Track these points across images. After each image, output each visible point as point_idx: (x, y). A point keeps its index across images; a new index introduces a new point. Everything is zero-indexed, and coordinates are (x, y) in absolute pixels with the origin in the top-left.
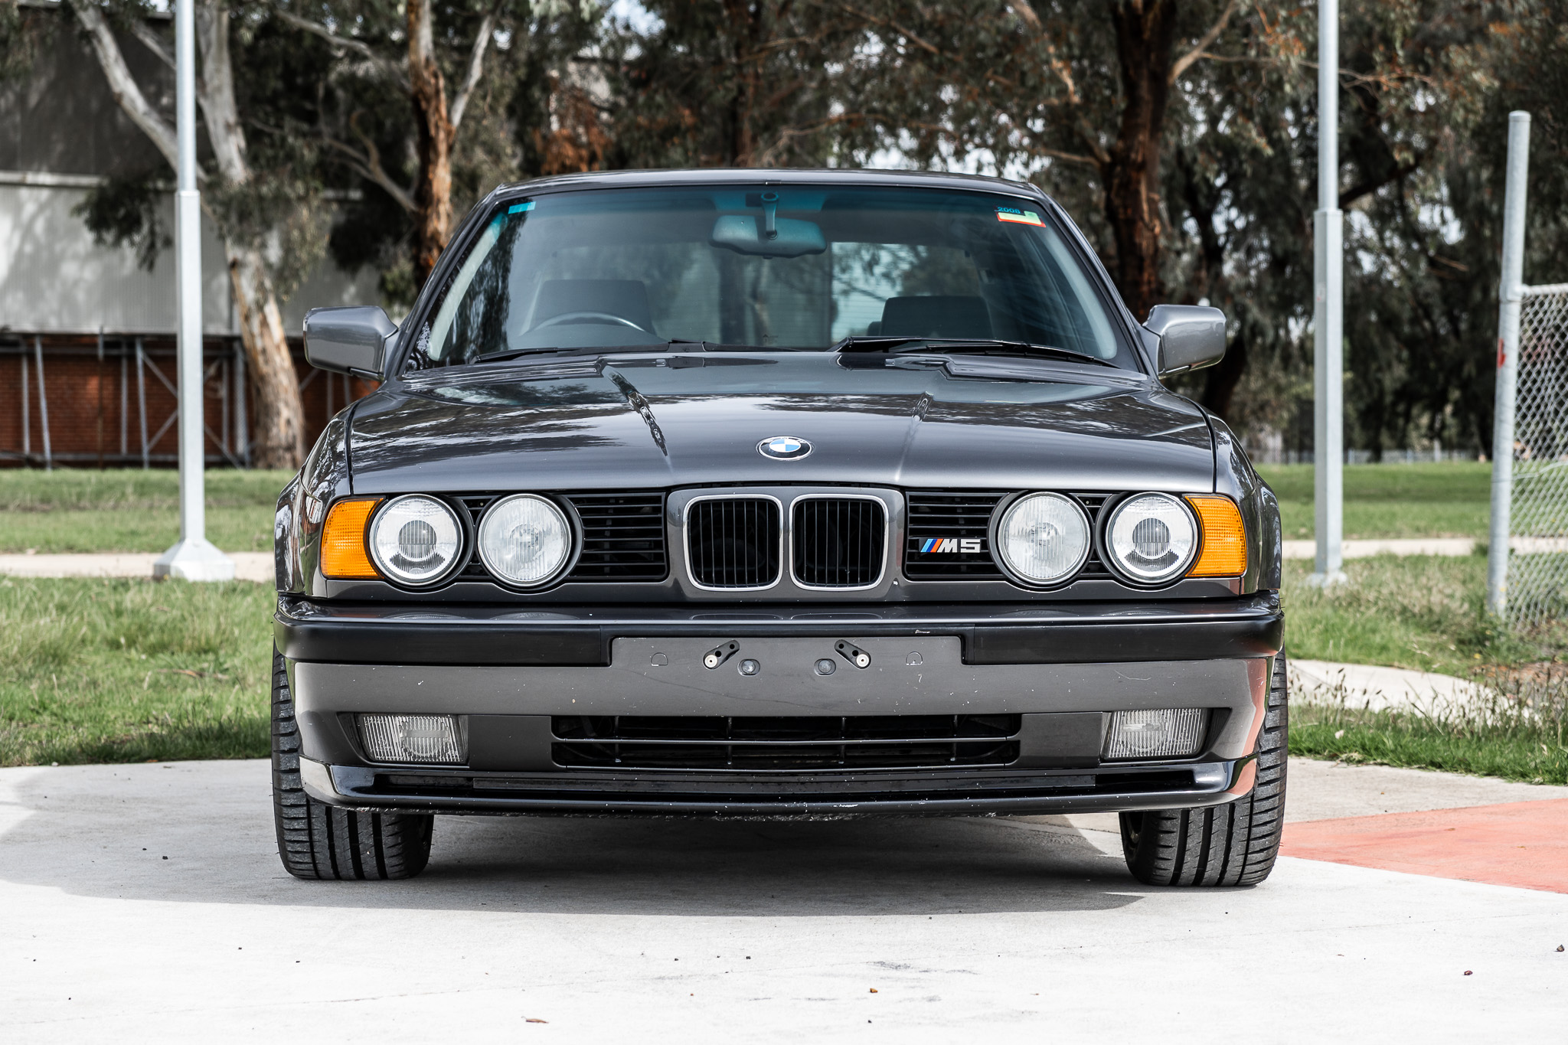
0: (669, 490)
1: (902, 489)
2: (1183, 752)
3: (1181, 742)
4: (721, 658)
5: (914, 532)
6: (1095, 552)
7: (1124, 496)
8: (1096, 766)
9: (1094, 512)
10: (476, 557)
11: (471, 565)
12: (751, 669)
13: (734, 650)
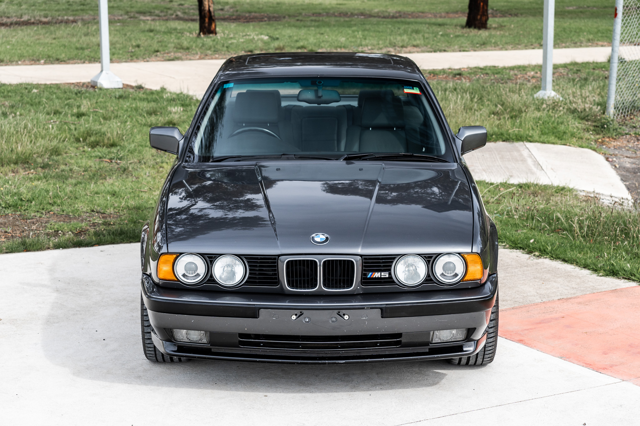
0: (279, 256)
1: (361, 256)
2: (459, 340)
3: (458, 336)
4: (297, 316)
5: (365, 270)
6: (429, 275)
7: (439, 255)
8: (429, 345)
9: (429, 261)
10: (211, 276)
11: (210, 278)
12: (307, 320)
13: (302, 314)
